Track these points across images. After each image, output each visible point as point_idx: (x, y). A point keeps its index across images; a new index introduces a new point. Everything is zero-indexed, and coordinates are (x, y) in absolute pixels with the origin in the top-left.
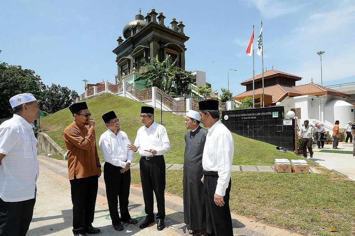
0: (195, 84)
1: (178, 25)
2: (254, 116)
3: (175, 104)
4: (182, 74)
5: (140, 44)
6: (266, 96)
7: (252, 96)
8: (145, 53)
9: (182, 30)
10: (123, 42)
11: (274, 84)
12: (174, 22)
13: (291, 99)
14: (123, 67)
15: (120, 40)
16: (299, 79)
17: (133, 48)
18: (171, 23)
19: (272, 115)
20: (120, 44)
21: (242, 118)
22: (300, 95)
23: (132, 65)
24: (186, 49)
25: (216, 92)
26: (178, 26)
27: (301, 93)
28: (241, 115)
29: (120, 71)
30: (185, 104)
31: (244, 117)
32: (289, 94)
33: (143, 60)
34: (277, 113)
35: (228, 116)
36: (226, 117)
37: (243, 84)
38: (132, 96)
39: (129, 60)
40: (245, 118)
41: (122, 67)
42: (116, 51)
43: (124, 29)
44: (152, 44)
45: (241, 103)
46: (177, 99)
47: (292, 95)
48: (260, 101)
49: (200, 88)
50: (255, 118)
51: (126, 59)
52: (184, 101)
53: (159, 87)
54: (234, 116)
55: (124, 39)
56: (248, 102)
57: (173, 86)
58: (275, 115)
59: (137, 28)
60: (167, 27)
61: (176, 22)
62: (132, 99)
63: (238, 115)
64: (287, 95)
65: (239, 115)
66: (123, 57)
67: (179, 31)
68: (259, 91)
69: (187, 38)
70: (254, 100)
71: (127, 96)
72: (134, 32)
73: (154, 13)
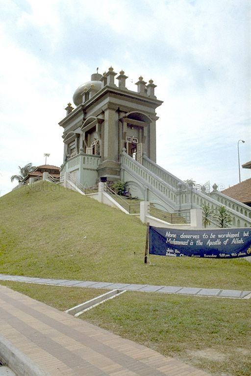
1: (147, 85)
8: (97, 126)
9: (153, 92)
10: (72, 111)
12: (141, 83)
14: (71, 145)
15: (69, 108)
17: (84, 118)
18: (137, 84)
20: (69, 113)
24: (157, 118)
26: (147, 87)
39: (78, 136)
41: (69, 145)
42: (63, 124)
43: (75, 93)
51: (74, 134)
55: (74, 106)
59: (91, 93)
61: (144, 82)
66: (71, 132)
67: (149, 93)
69: (160, 103)
72: (87, 98)
73: (111, 73)
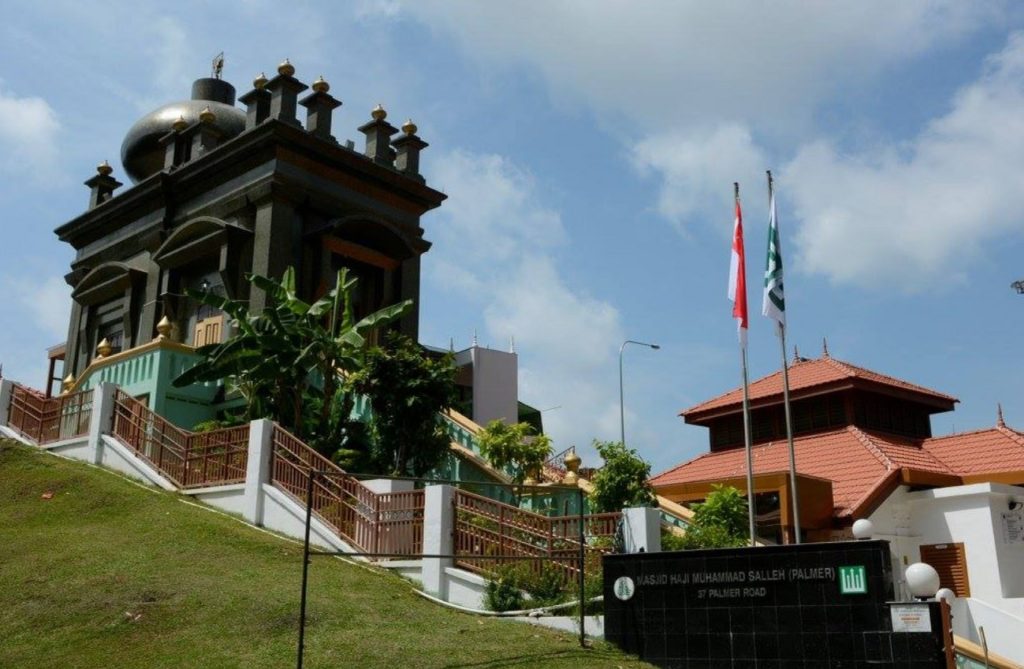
0: (468, 413)
1: (394, 137)
2: (757, 584)
3: (364, 511)
4: (407, 364)
5: (204, 212)
6: (803, 481)
7: (739, 482)
8: (224, 252)
9: (413, 162)
10: (117, 193)
11: (835, 424)
12: (378, 127)
13: (916, 499)
14: (102, 310)
15: (102, 182)
16: (945, 404)
17: (169, 224)
18: (365, 129)
19: (837, 582)
20: (100, 199)
21: (701, 594)
22: (957, 481)
23: (150, 303)
24: (426, 246)
25: (570, 457)
26: (396, 143)
27: (957, 472)
28: (697, 578)
29: (83, 326)
30: (419, 514)
31: (709, 585)
32: (907, 478)
33: (214, 282)
34: (861, 571)
35: (635, 583)
36: (625, 588)
37: (691, 418)
38: (138, 462)
39: (138, 280)
40: (714, 593)
41: (93, 309)
42: (75, 233)
43: (132, 135)
44: (264, 215)
45: (690, 514)
46: (380, 486)
47: (922, 482)
48: (776, 506)
49: (498, 431)
50: (761, 592)
51: (121, 271)
52: (415, 495)
53: (286, 422)
54: (662, 580)
55: (126, 183)
56: (725, 511)
57: (354, 416)
58: (853, 582)
59: (198, 139)
60: (342, 142)
61: (387, 126)
62: (137, 475)
63: (683, 578)
64: (896, 479)
65: (686, 576)
66: (111, 264)
67: (400, 163)
68: (771, 459)
69: (435, 199)
70: (750, 503)
71: (111, 460)
72: (182, 154)
73: (287, 81)
